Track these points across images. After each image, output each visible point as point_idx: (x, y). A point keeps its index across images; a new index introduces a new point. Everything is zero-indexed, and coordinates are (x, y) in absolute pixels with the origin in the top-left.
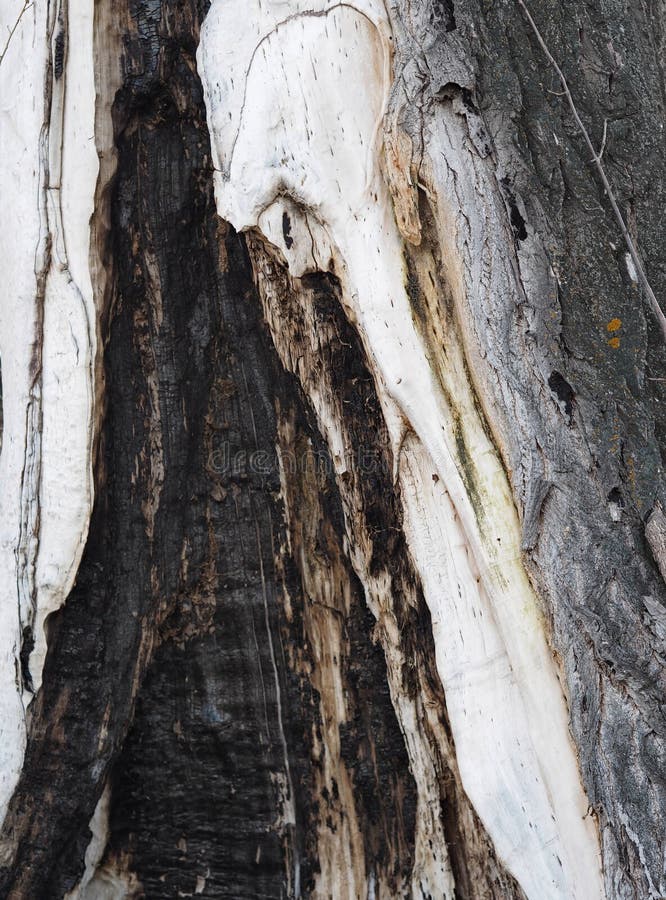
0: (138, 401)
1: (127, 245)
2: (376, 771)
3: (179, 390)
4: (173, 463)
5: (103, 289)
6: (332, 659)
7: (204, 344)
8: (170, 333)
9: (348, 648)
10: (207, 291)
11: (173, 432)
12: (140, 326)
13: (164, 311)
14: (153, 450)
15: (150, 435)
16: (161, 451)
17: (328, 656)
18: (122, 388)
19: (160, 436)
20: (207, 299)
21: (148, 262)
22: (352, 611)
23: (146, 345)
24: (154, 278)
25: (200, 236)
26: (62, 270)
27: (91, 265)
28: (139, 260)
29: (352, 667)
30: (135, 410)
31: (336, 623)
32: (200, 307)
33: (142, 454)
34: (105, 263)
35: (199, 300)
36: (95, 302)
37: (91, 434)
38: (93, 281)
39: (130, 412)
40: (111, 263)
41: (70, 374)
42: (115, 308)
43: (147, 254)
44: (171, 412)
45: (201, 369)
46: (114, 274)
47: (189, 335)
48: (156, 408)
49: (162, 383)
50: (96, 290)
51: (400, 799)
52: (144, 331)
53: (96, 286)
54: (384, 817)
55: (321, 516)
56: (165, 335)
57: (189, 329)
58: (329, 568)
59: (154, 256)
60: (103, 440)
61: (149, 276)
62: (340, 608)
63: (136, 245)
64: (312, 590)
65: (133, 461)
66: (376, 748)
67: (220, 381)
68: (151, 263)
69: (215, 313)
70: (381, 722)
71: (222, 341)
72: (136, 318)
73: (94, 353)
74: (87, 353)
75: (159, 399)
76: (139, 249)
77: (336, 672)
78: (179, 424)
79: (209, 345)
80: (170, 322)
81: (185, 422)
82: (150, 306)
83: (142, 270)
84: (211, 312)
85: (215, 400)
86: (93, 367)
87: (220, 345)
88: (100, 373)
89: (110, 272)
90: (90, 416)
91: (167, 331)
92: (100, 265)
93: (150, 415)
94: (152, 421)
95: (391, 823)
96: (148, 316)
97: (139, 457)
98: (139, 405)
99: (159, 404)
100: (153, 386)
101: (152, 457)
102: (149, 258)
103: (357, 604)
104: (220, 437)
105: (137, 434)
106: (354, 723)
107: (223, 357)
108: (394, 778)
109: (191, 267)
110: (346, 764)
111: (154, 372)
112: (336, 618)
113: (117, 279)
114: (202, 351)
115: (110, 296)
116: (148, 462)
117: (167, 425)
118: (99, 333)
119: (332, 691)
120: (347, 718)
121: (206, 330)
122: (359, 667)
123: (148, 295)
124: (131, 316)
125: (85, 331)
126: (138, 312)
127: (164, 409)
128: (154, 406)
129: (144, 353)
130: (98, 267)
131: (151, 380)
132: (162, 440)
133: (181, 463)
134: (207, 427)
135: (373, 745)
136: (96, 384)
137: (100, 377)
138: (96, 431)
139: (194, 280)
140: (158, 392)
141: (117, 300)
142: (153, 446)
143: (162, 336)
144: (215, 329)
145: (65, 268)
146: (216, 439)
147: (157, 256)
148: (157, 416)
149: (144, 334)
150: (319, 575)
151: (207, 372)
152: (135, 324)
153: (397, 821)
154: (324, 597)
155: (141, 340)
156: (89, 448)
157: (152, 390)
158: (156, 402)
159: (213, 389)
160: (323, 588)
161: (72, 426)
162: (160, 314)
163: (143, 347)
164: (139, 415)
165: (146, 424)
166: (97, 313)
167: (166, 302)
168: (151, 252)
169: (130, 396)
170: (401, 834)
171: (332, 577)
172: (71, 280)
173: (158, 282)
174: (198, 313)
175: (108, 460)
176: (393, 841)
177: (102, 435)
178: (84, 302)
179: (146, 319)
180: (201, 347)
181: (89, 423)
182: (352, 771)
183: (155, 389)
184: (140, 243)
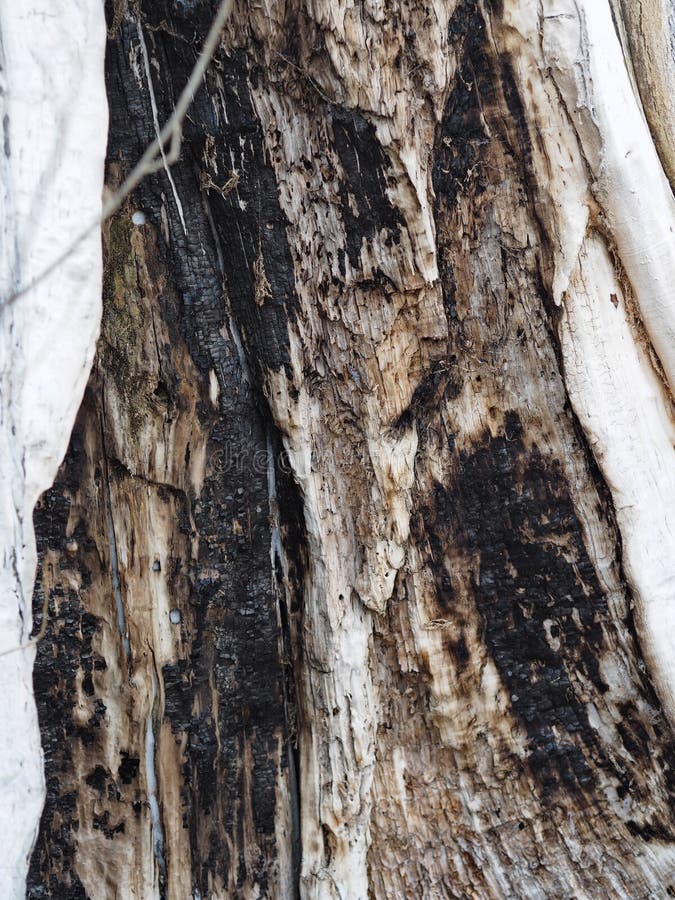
2: (217, 733)
6: (151, 564)
9: (195, 546)
17: (144, 560)
22: (205, 489)
29: (203, 576)
31: (164, 509)
51: (247, 771)
54: (219, 802)
55: (165, 339)
58: (170, 421)
62: (181, 485)
64: (132, 457)
66: (220, 698)
70: (234, 657)
77: (158, 585)
95: (230, 807)
103: (217, 478)
106: (189, 662)
108: (241, 741)
110: (173, 727)
112: (166, 500)
119: (146, 614)
120: (177, 655)
122: (215, 575)
135: (215, 694)
150: (147, 433)
153: (242, 806)
154: (151, 467)
160: (152, 454)
170: (248, 823)
171: (171, 436)
176: (235, 833)
182: (184, 737)
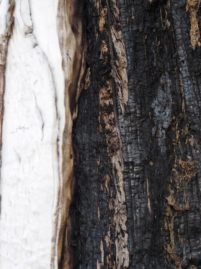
0: (103, 182)
1: (94, 19)
3: (143, 170)
4: (137, 248)
5: (72, 56)
7: (166, 125)
8: (135, 112)
10: (169, 73)
11: (137, 215)
12: (105, 105)
13: (130, 90)
14: (118, 234)
15: (115, 218)
16: (126, 235)
18: (88, 168)
19: (125, 219)
20: (169, 81)
21: (114, 39)
23: (111, 124)
24: (120, 55)
25: (164, 17)
26: (26, 34)
27: (60, 27)
28: (105, 36)
30: (100, 192)
32: (163, 88)
33: (107, 239)
34: (74, 30)
35: (161, 81)
36: (63, 69)
37: (57, 223)
38: (61, 45)
39: (96, 194)
40: (80, 30)
41: (34, 151)
42: (83, 81)
43: (113, 31)
44: (135, 194)
45: (163, 150)
46: (83, 44)
47: (153, 115)
48: (121, 189)
49: (127, 164)
50: (65, 56)
52: (109, 109)
53: (65, 52)
56: (129, 114)
57: (152, 110)
59: (120, 33)
60: (69, 227)
61: (115, 53)
63: (102, 22)
65: (98, 247)
67: (180, 162)
68: (117, 40)
69: (177, 95)
71: (182, 122)
72: (101, 96)
73: (63, 127)
74: (54, 126)
75: (124, 180)
76: (105, 26)
78: (143, 206)
79: (170, 127)
80: (135, 101)
81: (149, 204)
82: (114, 85)
83: (108, 47)
84: (173, 93)
85: (177, 181)
86: (61, 143)
87: (181, 127)
88: (68, 151)
89: (80, 40)
90: (56, 200)
91: (132, 110)
92: (70, 29)
93: (115, 197)
94: (116, 203)
96: (114, 95)
97: (104, 242)
98: (104, 186)
99: (124, 185)
100: (118, 167)
101: (116, 242)
102: (115, 35)
104: (179, 218)
105: (102, 217)
107: (183, 139)
109: (155, 48)
111: (118, 152)
113: (85, 50)
114: (164, 131)
115: (78, 66)
116: (113, 246)
117: (131, 207)
118: (68, 104)
121: (168, 111)
123: (113, 73)
124: (97, 93)
125: (52, 101)
126: (104, 91)
127: (129, 190)
128: (118, 187)
129: (109, 132)
130: (67, 31)
131: (115, 160)
132: (127, 223)
133: (146, 247)
134: (169, 209)
136: (64, 164)
137: (68, 155)
138: (63, 218)
139: (158, 60)
140: (124, 172)
141: (86, 72)
142: (118, 229)
143: (127, 115)
144: (176, 110)
145: (30, 31)
146: (177, 220)
147: (123, 33)
148: (121, 197)
149: (109, 113)
151: (169, 153)
152: (101, 102)
155: (106, 119)
156: (54, 240)
157: (116, 171)
158: (121, 183)
159: (174, 170)
161: (34, 213)
162: (126, 92)
163: (108, 127)
164: (104, 196)
165: (111, 207)
166: (66, 82)
167: (131, 80)
168: (117, 29)
169: (96, 178)
172: (36, 45)
173: (124, 59)
174: (161, 94)
175: (74, 249)
177: (69, 221)
178: (51, 69)
179: (111, 97)
180: (163, 128)
181: (54, 210)
183: (120, 169)
184: (107, 19)
